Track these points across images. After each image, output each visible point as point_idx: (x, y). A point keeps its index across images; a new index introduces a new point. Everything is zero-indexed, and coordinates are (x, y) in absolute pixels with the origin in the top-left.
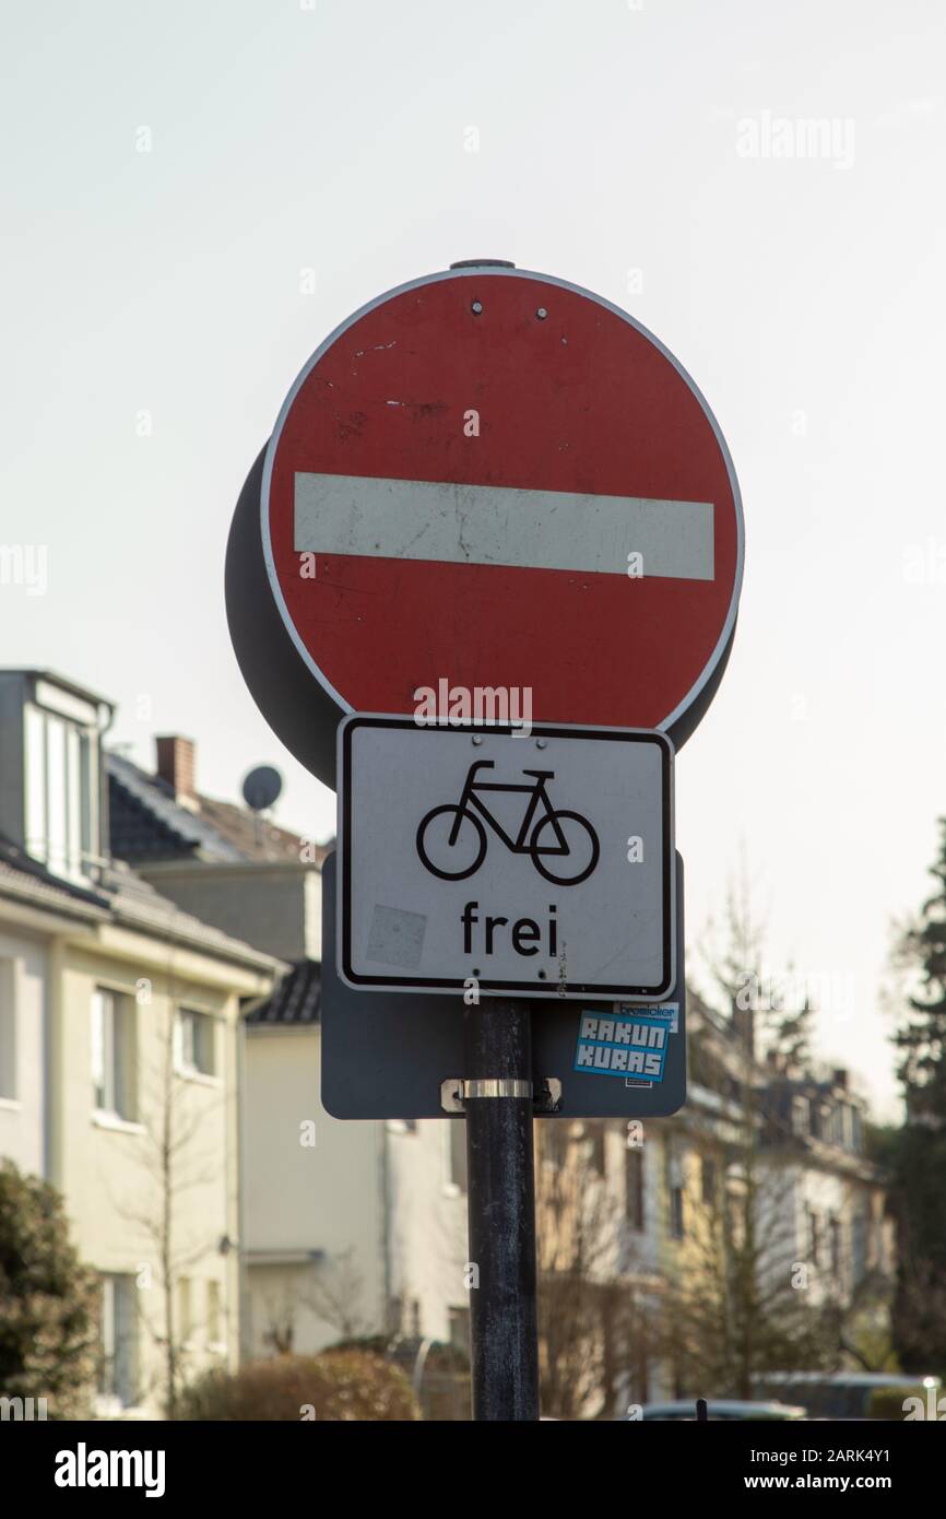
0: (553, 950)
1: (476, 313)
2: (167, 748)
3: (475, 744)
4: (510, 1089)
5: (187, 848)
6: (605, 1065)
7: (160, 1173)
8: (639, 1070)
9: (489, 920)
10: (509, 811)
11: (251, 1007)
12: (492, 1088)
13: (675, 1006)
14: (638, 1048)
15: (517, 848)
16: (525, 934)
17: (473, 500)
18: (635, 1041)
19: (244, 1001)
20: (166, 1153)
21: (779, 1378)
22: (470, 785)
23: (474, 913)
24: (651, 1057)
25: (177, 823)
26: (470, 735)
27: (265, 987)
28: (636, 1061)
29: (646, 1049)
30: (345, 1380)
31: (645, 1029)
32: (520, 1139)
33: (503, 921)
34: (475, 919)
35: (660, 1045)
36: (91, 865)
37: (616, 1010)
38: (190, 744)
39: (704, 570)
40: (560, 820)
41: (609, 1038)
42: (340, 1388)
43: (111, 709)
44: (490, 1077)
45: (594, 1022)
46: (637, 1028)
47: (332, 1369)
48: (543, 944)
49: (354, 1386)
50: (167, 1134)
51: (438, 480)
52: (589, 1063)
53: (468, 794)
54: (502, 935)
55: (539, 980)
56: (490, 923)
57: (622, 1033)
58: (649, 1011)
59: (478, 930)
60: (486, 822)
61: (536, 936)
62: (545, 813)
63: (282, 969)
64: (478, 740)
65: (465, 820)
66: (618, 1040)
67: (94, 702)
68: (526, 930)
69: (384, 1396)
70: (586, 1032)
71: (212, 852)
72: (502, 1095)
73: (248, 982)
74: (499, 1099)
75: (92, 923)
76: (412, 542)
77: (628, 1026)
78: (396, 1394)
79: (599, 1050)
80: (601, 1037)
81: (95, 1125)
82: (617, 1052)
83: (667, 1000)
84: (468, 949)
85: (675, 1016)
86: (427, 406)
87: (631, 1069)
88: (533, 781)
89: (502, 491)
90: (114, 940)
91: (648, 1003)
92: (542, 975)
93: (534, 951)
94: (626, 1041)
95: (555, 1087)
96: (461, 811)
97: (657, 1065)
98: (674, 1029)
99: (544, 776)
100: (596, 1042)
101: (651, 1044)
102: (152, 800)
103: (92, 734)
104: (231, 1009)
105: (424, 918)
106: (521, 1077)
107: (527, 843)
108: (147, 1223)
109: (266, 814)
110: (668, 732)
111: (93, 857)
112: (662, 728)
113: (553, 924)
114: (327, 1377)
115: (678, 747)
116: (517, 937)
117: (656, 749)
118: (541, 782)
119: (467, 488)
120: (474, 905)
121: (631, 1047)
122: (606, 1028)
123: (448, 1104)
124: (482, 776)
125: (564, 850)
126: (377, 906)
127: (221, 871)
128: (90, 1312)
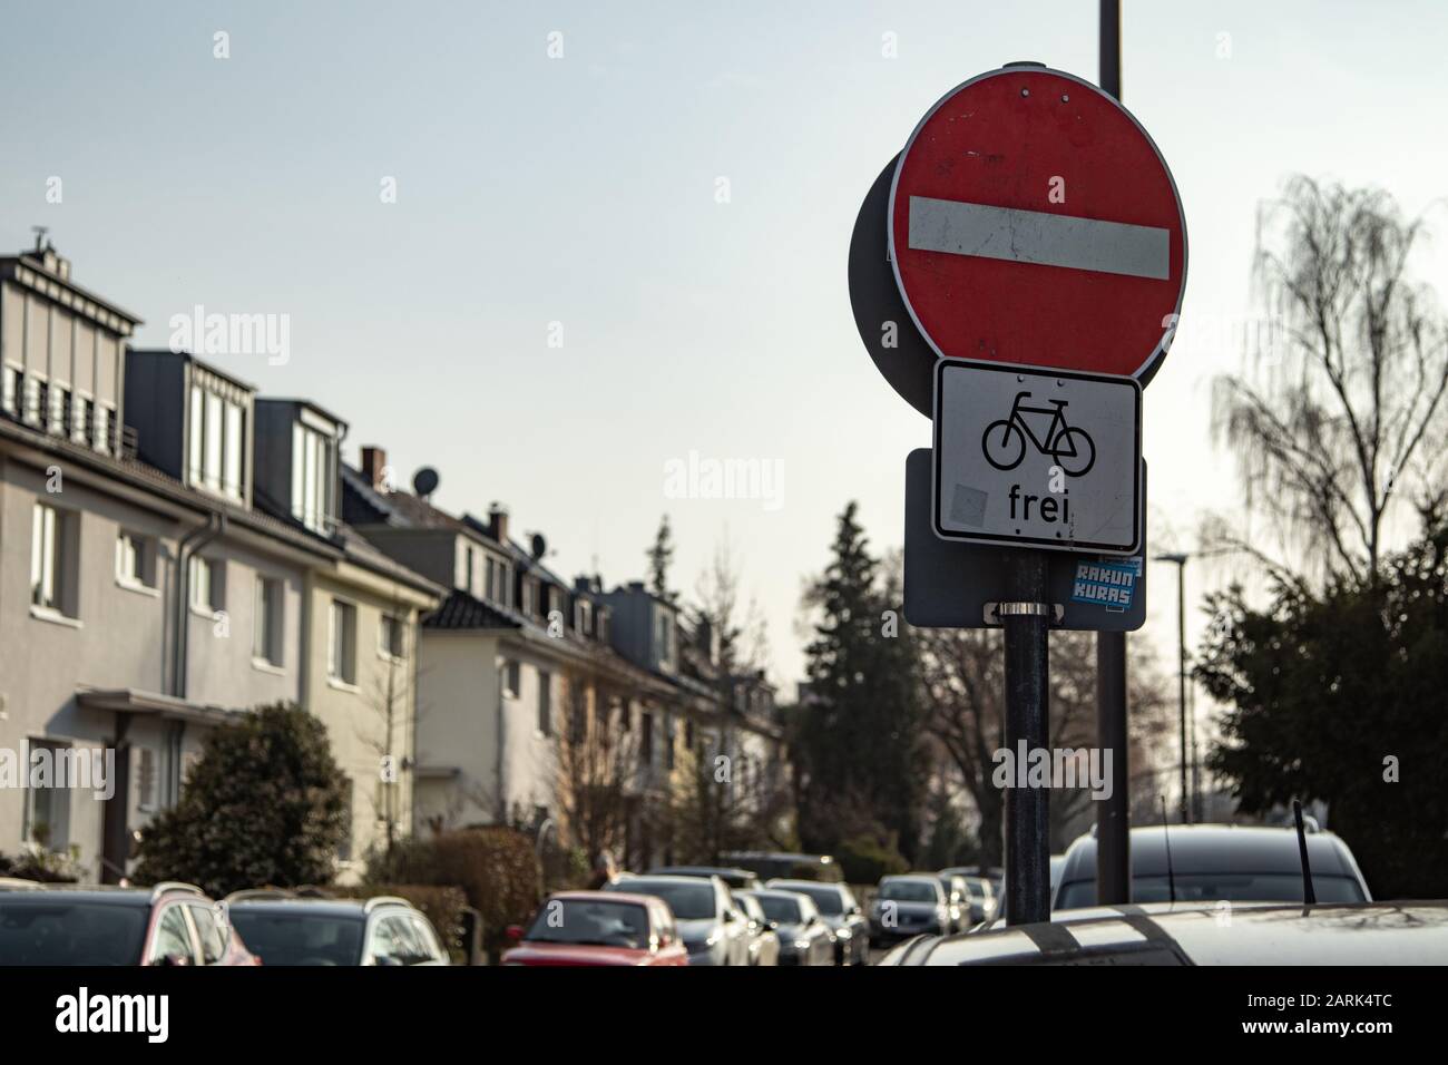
0: (1066, 520)
1: (1023, 95)
2: (369, 454)
3: (1020, 381)
4: (1035, 608)
5: (382, 517)
6: (1093, 596)
7: (385, 715)
8: (1116, 600)
9: (1026, 497)
10: (1040, 425)
11: (426, 616)
12: (1024, 608)
13: (1140, 559)
14: (1115, 586)
15: (1044, 451)
16: (1049, 506)
17: (1021, 220)
18: (1113, 582)
19: (421, 612)
20: (390, 702)
21: (736, 855)
22: (1016, 408)
23: (1017, 492)
24: (1123, 592)
25: (376, 502)
26: (1016, 375)
27: (434, 604)
28: (1114, 594)
29: (1120, 587)
30: (498, 846)
31: (1120, 574)
32: (1041, 642)
33: (1035, 498)
34: (1018, 497)
35: (1129, 584)
36: (329, 524)
37: (1101, 561)
38: (383, 454)
39: (1164, 274)
40: (1071, 433)
41: (1096, 579)
42: (495, 851)
43: (346, 427)
44: (1022, 601)
45: (1086, 568)
46: (1114, 573)
47: (490, 839)
48: (1059, 515)
49: (503, 850)
50: (391, 690)
51: (1000, 206)
52: (1082, 595)
53: (1014, 414)
54: (1035, 507)
55: (1057, 538)
56: (1027, 500)
57: (1104, 576)
58: (1123, 562)
59: (1020, 503)
60: (1026, 433)
61: (1055, 509)
62: (1062, 428)
63: (445, 593)
64: (1021, 378)
65: (1012, 430)
66: (1101, 580)
67: (335, 422)
68: (1049, 505)
69: (520, 856)
70: (1080, 574)
71: (397, 520)
72: (1030, 612)
73: (423, 600)
74: (1028, 616)
75: (333, 560)
76: (982, 246)
77: (1109, 572)
78: (527, 855)
79: (1089, 586)
80: (1090, 578)
81: (330, 686)
82: (1100, 588)
83: (1136, 555)
84: (1013, 516)
85: (1140, 565)
86: (992, 156)
87: (1110, 599)
88: (1055, 407)
89: (1039, 214)
90: (346, 571)
91: (1124, 556)
92: (1058, 535)
93: (1054, 519)
94: (1107, 581)
95: (1059, 610)
96: (1010, 424)
97: (1127, 598)
98: (1139, 574)
99: (1062, 404)
100: (1087, 581)
101: (1124, 584)
102: (360, 486)
103: (333, 442)
104: (412, 617)
105: (986, 494)
106: (1043, 602)
107: (1050, 448)
108: (376, 745)
109: (426, 498)
110: (1138, 379)
111: (332, 519)
112: (1135, 376)
113: (1066, 501)
114: (488, 844)
115: (1144, 388)
116: (1043, 509)
117: (1131, 390)
118: (1060, 408)
119: (1017, 212)
120: (1017, 487)
121: (1109, 585)
122: (1094, 572)
123: (988, 618)
124: (1023, 402)
125: (1073, 453)
126: (958, 485)
127: (402, 532)
128: (343, 799)
